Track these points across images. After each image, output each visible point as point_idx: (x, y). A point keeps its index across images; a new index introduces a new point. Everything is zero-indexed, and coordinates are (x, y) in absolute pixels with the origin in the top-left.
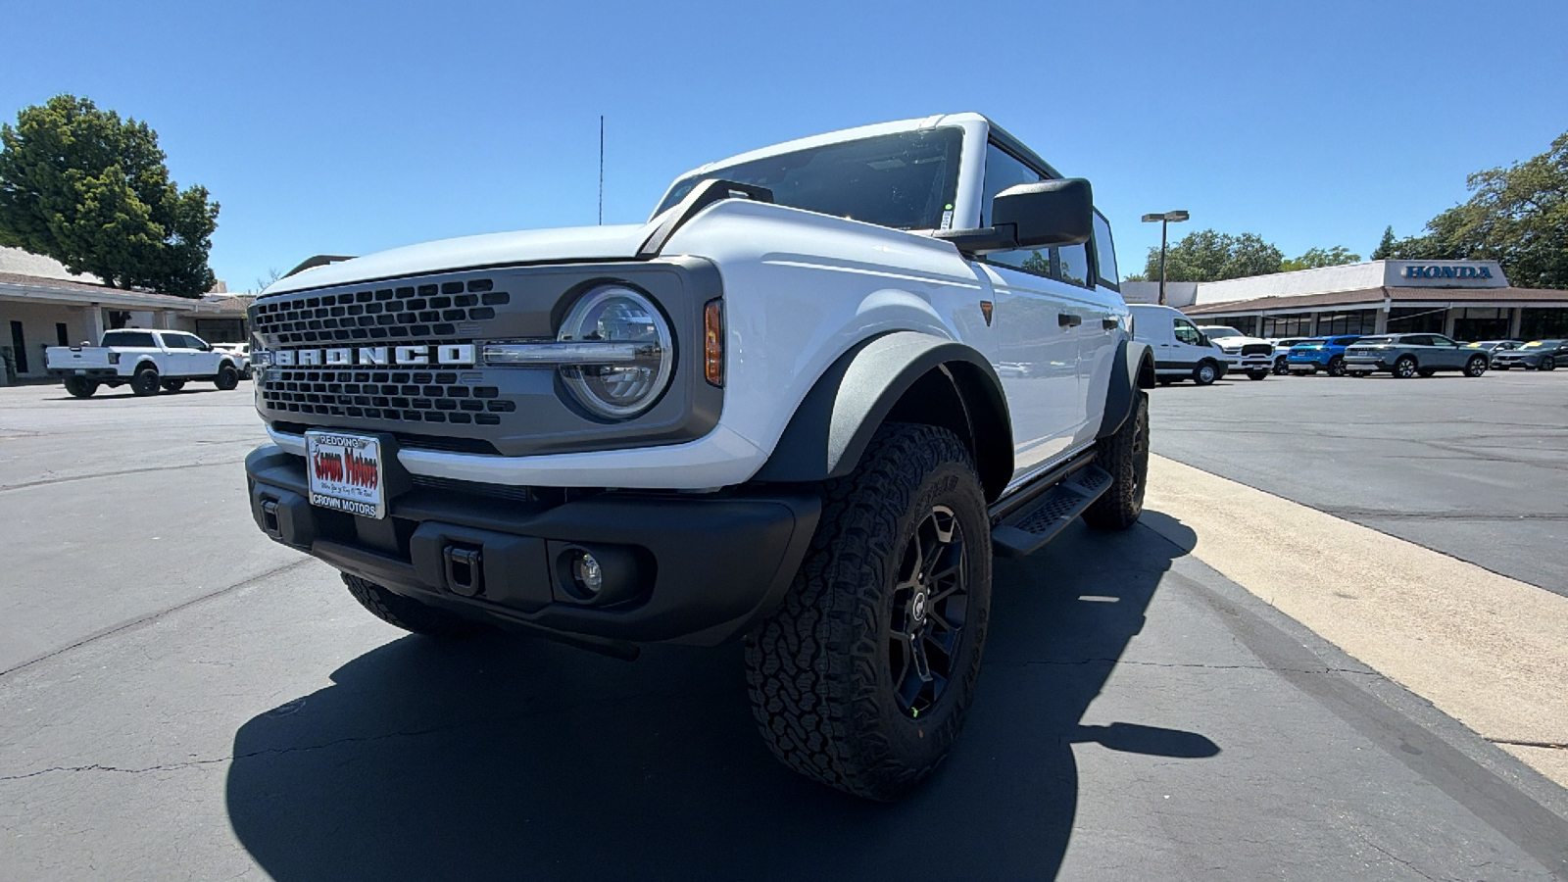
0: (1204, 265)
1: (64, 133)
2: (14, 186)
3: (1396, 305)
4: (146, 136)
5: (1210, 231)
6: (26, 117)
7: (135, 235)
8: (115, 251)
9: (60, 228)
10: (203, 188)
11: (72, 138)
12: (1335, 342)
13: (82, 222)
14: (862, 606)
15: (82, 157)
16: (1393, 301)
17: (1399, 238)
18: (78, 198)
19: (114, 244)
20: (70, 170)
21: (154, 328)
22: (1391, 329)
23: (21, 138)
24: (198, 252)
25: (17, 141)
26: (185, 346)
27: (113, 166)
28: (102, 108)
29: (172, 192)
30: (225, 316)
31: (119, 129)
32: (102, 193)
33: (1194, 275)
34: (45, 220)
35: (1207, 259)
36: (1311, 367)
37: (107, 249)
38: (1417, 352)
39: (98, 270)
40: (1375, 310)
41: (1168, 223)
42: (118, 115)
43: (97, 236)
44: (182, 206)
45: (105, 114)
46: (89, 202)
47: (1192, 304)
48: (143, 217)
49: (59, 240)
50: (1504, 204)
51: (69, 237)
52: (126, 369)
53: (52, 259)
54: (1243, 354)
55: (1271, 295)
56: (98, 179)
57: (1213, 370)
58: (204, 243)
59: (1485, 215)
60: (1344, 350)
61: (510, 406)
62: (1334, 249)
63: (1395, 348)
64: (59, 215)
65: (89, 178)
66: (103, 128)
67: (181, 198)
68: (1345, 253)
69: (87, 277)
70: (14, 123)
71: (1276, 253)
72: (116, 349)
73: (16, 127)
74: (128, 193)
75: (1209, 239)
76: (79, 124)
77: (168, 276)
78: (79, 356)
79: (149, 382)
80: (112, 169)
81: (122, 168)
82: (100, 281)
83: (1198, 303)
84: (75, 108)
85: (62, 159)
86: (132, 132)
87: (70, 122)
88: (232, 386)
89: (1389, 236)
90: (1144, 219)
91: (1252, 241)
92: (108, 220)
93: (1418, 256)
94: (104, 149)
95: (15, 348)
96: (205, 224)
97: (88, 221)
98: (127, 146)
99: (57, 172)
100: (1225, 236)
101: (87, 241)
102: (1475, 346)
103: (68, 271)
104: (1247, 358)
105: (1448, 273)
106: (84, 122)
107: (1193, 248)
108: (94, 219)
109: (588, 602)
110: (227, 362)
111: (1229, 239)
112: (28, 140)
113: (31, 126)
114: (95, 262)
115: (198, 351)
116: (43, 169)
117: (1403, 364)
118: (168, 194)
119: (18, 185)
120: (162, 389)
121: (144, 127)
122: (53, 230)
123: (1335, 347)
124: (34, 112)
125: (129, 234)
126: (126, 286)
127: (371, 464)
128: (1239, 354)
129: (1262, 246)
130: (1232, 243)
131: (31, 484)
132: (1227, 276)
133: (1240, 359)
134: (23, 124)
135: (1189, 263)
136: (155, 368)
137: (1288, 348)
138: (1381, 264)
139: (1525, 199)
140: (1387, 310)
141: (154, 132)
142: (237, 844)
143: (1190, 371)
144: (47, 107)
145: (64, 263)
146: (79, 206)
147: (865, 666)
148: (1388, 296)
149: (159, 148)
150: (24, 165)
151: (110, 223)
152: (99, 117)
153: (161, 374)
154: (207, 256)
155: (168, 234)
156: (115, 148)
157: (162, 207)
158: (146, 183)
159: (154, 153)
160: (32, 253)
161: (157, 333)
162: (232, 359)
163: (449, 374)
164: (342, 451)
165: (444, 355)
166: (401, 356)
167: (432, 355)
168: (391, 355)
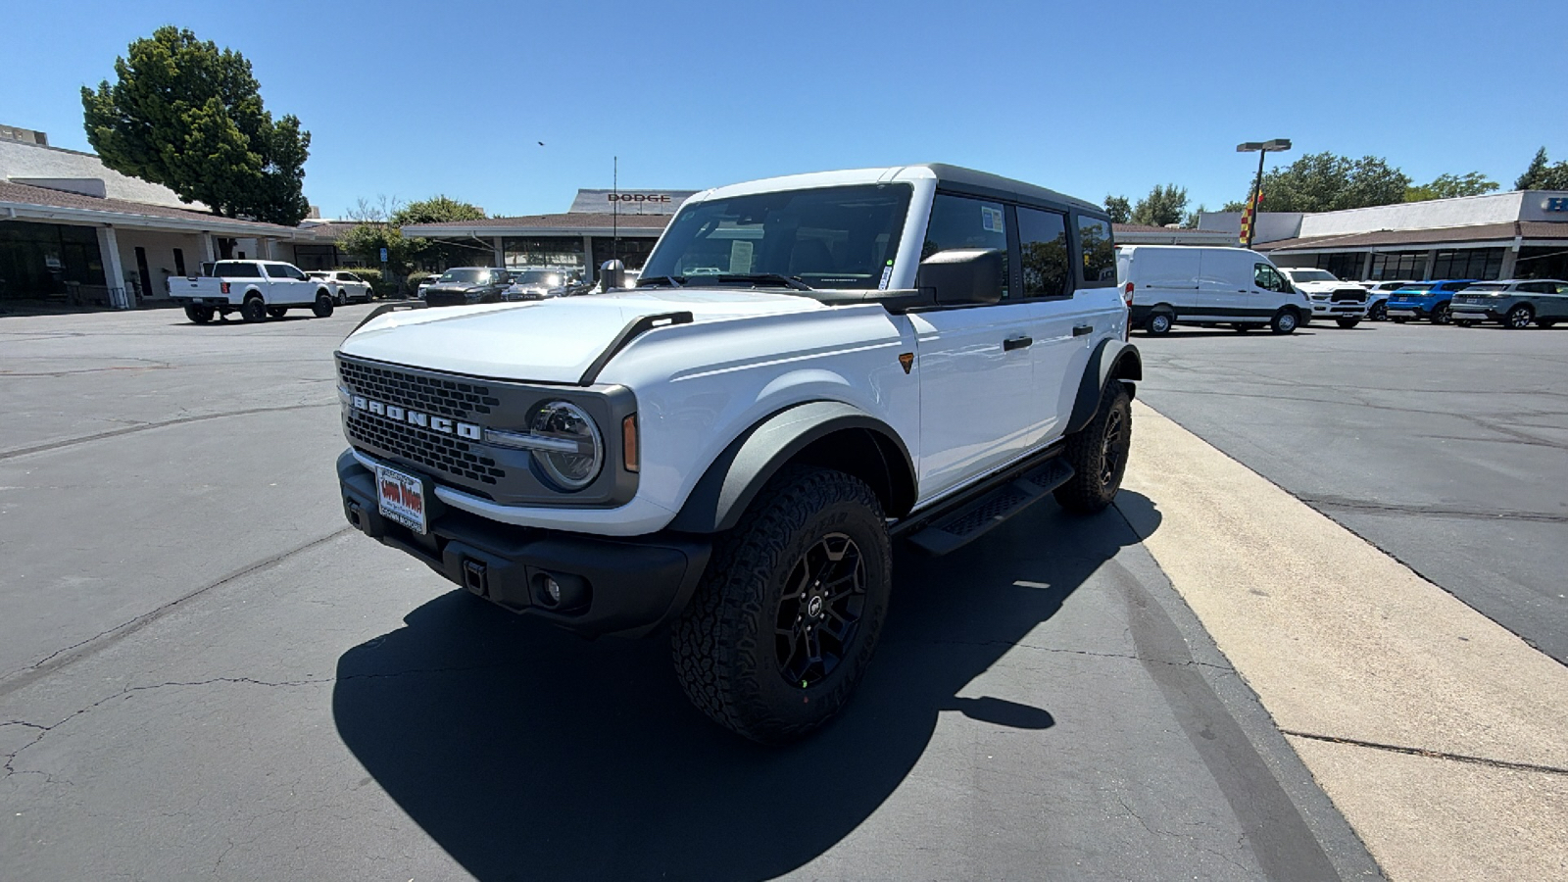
0: (1316, 192)
1: (170, 66)
2: (130, 117)
3: (1528, 243)
4: (241, 65)
5: (1327, 154)
6: (135, 50)
7: (237, 165)
8: (220, 181)
9: (172, 158)
10: (295, 118)
11: (176, 70)
12: (1444, 287)
13: (191, 153)
14: (745, 615)
15: (187, 89)
16: (1524, 238)
17: (1551, 162)
18: (185, 128)
19: (219, 173)
20: (177, 101)
21: (258, 258)
22: (1512, 275)
23: (133, 70)
24: (293, 182)
25: (130, 73)
26: (286, 276)
27: (213, 97)
28: (202, 39)
29: (267, 122)
30: (318, 242)
31: (217, 60)
32: (206, 124)
33: (1304, 203)
34: (158, 151)
35: (1320, 185)
36: (1412, 314)
37: (214, 178)
38: (1536, 300)
39: (207, 199)
40: (1504, 249)
41: (1266, 153)
42: (216, 45)
43: (204, 166)
44: (276, 135)
45: (204, 44)
46: (195, 133)
47: (1295, 236)
48: (243, 147)
49: (172, 170)
51: (179, 167)
52: (236, 298)
53: (166, 188)
54: (1332, 300)
55: (1386, 229)
56: (201, 110)
57: (1295, 318)
58: (297, 171)
60: (1451, 296)
61: (501, 474)
62: (1469, 176)
63: (1510, 296)
64: (170, 146)
65: (194, 109)
66: (203, 60)
67: (276, 127)
68: (1481, 181)
69: (198, 205)
70: (126, 56)
71: (1401, 178)
72: (227, 280)
73: (128, 60)
74: (229, 124)
75: (1324, 164)
76: (183, 55)
77: (267, 204)
78: (196, 286)
79: (257, 310)
80: (214, 99)
81: (223, 99)
82: (208, 208)
83: (1302, 236)
84: (177, 40)
85: (169, 90)
86: (229, 63)
87: (174, 54)
88: (327, 313)
89: (1540, 159)
90: (1240, 148)
91: (1375, 165)
92: (212, 150)
94: (204, 80)
95: (141, 272)
96: (298, 154)
97: (195, 151)
98: (225, 76)
99: (166, 104)
100: (1343, 159)
101: (195, 172)
103: (181, 199)
104: (1336, 305)
106: (187, 53)
107: (1305, 173)
108: (200, 149)
109: (551, 607)
110: (323, 291)
111: (1348, 162)
112: (139, 73)
113: (141, 58)
114: (203, 191)
115: (297, 281)
116: (153, 101)
117: (1518, 314)
118: (264, 125)
119: (134, 116)
120: (268, 315)
121: (239, 55)
122: (165, 160)
123: (1443, 292)
124: (143, 45)
125: (231, 164)
126: (232, 215)
127: (417, 496)
128: (1328, 300)
129: (1385, 170)
130: (1350, 168)
131: (171, 422)
133: (1329, 305)
134: (134, 57)
135: (1299, 189)
136: (261, 297)
137: (1389, 292)
138: (1520, 194)
140: (1516, 249)
141: (248, 61)
142: (340, 740)
143: (1268, 319)
144: (154, 39)
145: (177, 192)
146: (187, 137)
147: (747, 656)
148: (1520, 234)
149: (254, 78)
150: (137, 97)
151: (214, 153)
152: (199, 49)
153: (266, 303)
154: (301, 184)
155: (266, 163)
156: (215, 79)
157: (258, 136)
158: (243, 113)
159: (250, 83)
160: (148, 181)
161: (261, 263)
162: (327, 287)
163: (464, 444)
164: (399, 483)
165: (461, 430)
166: (435, 423)
167: (454, 428)
168: (428, 421)
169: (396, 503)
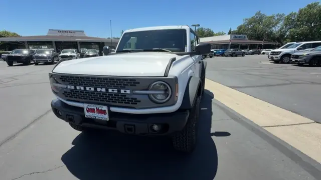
0: (201, 34)
16: (231, 42)
17: (232, 30)
22: (231, 48)
36: (219, 55)
38: (235, 52)
40: (228, 44)
41: (196, 27)
50: (248, 25)
59: (245, 26)
61: (140, 101)
62: (222, 32)
63: (232, 52)
68: (224, 33)
71: (213, 32)
75: (202, 29)
89: (230, 30)
91: (209, 30)
93: (235, 34)
100: (204, 28)
102: (243, 51)
105: (239, 37)
109: (156, 133)
117: (233, 54)
123: (223, 51)
129: (211, 31)
130: (206, 30)
132: (205, 37)
137: (216, 51)
138: (230, 35)
139: (251, 24)
140: (230, 44)
163: (124, 95)
164: (95, 108)
165: (122, 91)
166: (110, 90)
167: (119, 91)
168: (107, 90)
169: (93, 114)
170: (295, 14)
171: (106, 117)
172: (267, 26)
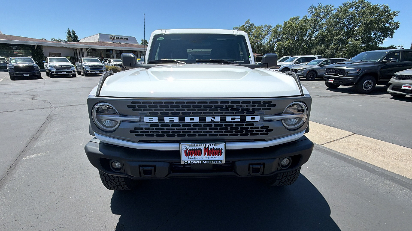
61: (271, 130)
127: (220, 149)
163: (250, 124)
164: (202, 148)
165: (248, 119)
166: (228, 119)
167: (243, 119)
168: (223, 119)
169: (198, 157)
170: (281, 26)
171: (221, 158)
172: (257, 37)
